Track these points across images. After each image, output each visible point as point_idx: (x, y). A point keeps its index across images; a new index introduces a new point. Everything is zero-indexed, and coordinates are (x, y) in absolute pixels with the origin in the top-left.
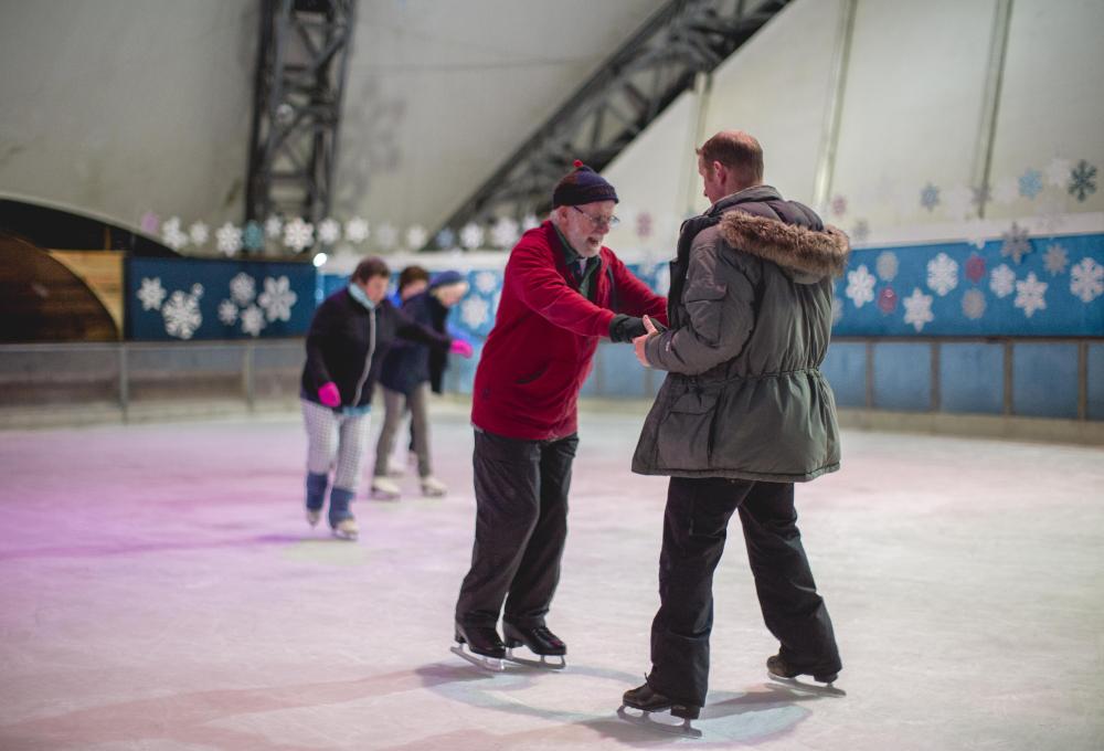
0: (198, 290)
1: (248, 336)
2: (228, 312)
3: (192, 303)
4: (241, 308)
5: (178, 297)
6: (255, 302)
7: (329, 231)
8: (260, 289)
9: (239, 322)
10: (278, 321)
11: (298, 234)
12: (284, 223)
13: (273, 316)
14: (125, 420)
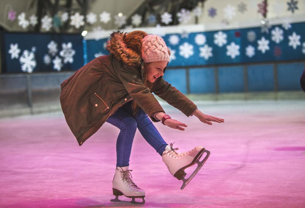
0: (34, 49)
1: (56, 71)
2: (47, 59)
3: (32, 56)
4: (53, 58)
5: (26, 53)
6: (58, 54)
7: (92, 18)
8: (60, 48)
9: (52, 64)
10: (68, 63)
11: (77, 20)
12: (69, 15)
13: (66, 61)
14: (32, 113)
